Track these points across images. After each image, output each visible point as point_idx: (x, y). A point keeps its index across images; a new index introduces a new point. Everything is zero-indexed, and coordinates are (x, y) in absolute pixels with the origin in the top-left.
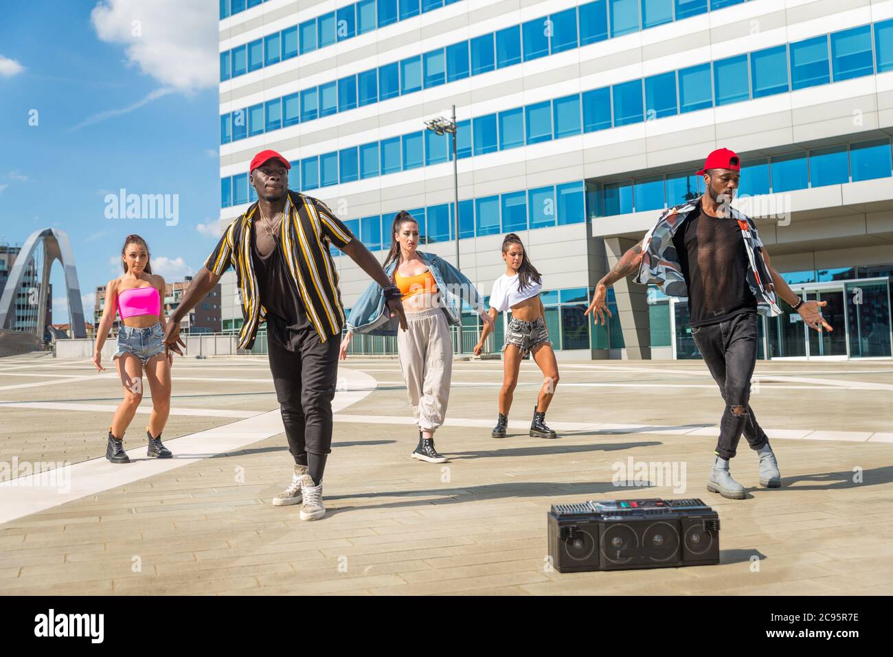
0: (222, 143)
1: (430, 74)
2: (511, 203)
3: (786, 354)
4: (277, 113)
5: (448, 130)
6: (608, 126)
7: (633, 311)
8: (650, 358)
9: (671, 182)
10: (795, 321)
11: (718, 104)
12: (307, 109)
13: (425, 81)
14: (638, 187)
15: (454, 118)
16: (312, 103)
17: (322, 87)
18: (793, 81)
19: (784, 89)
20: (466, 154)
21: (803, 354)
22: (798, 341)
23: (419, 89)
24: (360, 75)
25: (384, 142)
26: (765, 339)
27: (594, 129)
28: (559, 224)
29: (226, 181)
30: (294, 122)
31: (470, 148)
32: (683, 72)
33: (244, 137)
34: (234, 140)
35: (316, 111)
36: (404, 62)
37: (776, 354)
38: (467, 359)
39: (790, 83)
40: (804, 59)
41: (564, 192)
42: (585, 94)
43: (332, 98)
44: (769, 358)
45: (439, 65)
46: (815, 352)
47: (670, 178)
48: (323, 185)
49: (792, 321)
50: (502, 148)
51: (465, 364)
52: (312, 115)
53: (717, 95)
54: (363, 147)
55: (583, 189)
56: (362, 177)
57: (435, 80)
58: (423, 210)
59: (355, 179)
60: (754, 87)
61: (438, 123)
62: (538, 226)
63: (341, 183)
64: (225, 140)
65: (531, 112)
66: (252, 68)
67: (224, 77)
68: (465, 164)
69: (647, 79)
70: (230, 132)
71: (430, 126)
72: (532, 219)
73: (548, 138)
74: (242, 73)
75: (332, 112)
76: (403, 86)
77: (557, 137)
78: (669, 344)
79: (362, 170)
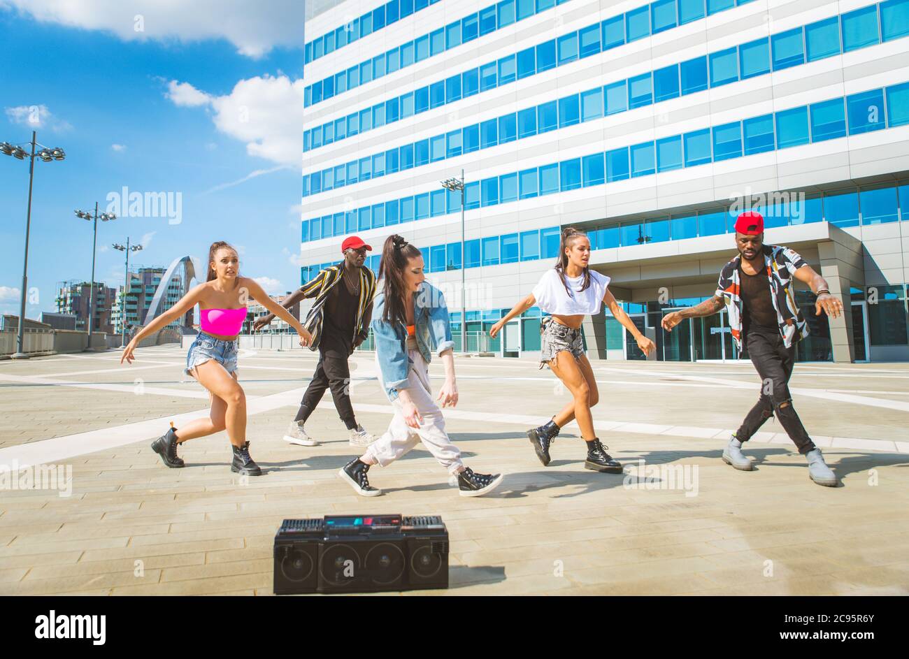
0: (303, 196)
1: (451, 148)
2: (507, 242)
3: (708, 357)
4: (342, 175)
5: (457, 187)
6: (579, 186)
7: (594, 323)
8: (606, 358)
9: (624, 229)
10: (714, 333)
11: (659, 171)
12: (363, 173)
13: (447, 153)
14: (601, 232)
15: (463, 179)
16: (367, 168)
17: (374, 157)
18: (714, 155)
19: (708, 161)
20: (475, 206)
21: (721, 358)
22: (717, 348)
23: (443, 158)
24: (401, 148)
25: (417, 197)
26: (691, 347)
27: (569, 189)
28: (542, 258)
29: (305, 224)
30: (355, 181)
31: (479, 202)
32: (633, 148)
33: (319, 192)
34: (312, 194)
35: (369, 174)
36: (433, 139)
37: (700, 357)
38: (469, 356)
39: (712, 156)
40: (723, 138)
41: (546, 234)
42: (562, 163)
43: (381, 164)
44: (695, 360)
45: (458, 141)
46: (729, 356)
47: (624, 226)
48: (373, 228)
49: (712, 333)
50: (501, 202)
51: (467, 360)
52: (367, 176)
53: (658, 165)
54: (403, 200)
55: (560, 232)
56: (401, 222)
57: (456, 152)
58: (444, 246)
59: (396, 223)
60: (686, 160)
61: (451, 182)
62: (526, 259)
63: (386, 225)
64: (305, 194)
65: (523, 176)
66: (325, 143)
67: (306, 149)
68: (471, 214)
69: (607, 153)
70: (309, 188)
71: (444, 184)
72: (522, 254)
73: (535, 195)
74: (319, 146)
75: (381, 174)
76: (432, 156)
77: (541, 194)
78: (621, 348)
79: (401, 217)
